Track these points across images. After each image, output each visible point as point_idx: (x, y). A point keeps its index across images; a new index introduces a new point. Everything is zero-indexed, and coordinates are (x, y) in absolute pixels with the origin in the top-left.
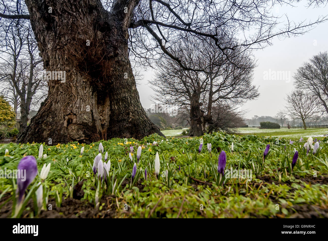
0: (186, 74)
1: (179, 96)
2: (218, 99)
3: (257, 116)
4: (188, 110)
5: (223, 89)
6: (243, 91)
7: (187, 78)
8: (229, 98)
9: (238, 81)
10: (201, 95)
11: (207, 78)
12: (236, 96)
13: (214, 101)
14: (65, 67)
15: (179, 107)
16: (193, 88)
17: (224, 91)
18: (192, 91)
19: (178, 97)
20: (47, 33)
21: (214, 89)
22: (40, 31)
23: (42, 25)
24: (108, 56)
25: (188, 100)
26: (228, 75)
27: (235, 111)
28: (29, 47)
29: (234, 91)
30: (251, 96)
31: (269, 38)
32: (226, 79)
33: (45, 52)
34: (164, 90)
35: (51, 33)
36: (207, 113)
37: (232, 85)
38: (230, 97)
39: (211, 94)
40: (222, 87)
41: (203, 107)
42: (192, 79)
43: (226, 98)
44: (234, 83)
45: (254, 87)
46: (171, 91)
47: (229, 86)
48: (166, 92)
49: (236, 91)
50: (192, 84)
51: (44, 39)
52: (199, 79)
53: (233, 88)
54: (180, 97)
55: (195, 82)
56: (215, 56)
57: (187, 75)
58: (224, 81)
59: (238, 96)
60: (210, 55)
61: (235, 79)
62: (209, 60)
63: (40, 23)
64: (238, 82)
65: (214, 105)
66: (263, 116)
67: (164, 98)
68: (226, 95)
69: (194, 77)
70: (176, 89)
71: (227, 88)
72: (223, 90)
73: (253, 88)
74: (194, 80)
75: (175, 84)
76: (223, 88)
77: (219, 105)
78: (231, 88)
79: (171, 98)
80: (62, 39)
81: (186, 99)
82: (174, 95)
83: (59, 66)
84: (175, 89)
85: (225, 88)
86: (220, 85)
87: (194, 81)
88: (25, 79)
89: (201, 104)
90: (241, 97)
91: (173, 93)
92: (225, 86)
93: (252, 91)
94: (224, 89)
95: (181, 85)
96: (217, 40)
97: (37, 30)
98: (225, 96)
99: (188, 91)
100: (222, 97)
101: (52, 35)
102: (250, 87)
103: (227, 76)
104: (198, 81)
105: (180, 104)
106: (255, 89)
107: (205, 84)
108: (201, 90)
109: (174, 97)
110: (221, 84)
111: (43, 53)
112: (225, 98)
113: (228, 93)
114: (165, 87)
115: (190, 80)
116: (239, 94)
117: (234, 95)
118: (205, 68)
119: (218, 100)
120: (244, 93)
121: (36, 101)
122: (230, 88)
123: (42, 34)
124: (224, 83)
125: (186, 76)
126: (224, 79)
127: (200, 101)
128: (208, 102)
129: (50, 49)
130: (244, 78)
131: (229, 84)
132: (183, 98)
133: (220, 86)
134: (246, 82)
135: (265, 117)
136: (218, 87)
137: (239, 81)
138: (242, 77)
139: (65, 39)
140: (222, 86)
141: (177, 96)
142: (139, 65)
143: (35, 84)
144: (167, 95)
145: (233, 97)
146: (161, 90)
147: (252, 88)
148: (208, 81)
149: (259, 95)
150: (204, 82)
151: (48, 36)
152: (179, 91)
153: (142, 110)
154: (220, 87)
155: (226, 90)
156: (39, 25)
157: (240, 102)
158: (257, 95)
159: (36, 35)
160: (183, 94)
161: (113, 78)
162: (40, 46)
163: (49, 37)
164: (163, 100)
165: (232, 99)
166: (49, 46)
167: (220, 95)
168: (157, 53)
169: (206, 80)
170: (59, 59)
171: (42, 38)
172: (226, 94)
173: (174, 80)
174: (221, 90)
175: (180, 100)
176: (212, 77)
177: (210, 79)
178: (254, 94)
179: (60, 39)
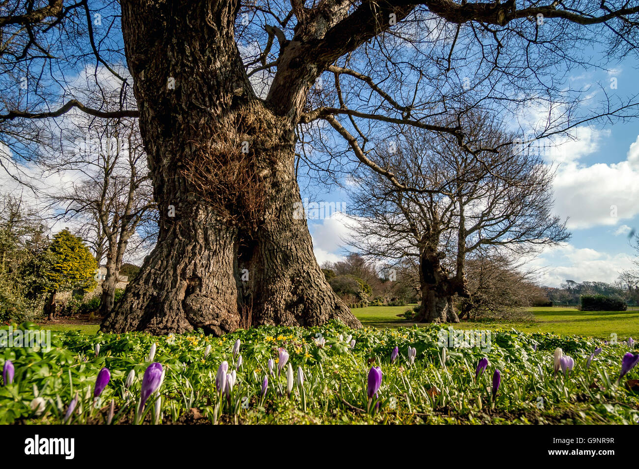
0: (408, 196)
1: (396, 237)
2: (478, 244)
3: (572, 282)
4: (415, 267)
5: (489, 225)
6: (533, 229)
7: (411, 203)
8: (503, 244)
9: (519, 207)
10: (441, 237)
11: (453, 203)
12: (517, 238)
13: (469, 250)
14: (187, 197)
15: (397, 260)
16: (424, 223)
17: (491, 229)
18: (422, 228)
19: (393, 240)
20: (163, 141)
21: (469, 225)
22: (153, 138)
23: (157, 128)
24: (259, 176)
25: (414, 245)
26: (498, 196)
27: (519, 270)
28: (130, 153)
29: (513, 229)
30: (553, 239)
31: (569, 128)
32: (492, 204)
33: (158, 171)
34: (365, 227)
35: (169, 141)
36: (455, 273)
37: (508, 217)
38: (505, 241)
39: (463, 234)
40: (485, 220)
41: (448, 261)
42: (420, 205)
43: (497, 242)
44: (512, 213)
45: (556, 220)
46: (380, 227)
47: (500, 217)
48: (369, 230)
49: (518, 229)
50: (422, 214)
51: (158, 151)
52: (436, 205)
53: (510, 223)
54: (399, 240)
55: (428, 210)
56: (466, 159)
57: (411, 198)
58: (490, 207)
59: (523, 238)
60: (456, 158)
61: (512, 203)
62: (455, 167)
63: (154, 126)
64: (520, 211)
65: (469, 257)
66: (587, 282)
67: (366, 242)
68: (496, 237)
69: (426, 201)
70: (390, 225)
71: (496, 223)
72: (487, 225)
73: (554, 223)
74: (426, 206)
75: (387, 215)
76: (488, 223)
77: (481, 258)
78: (506, 222)
79: (379, 242)
80: (187, 150)
81: (410, 245)
82: (385, 237)
83: (178, 195)
84: (388, 224)
85: (493, 222)
86: (480, 215)
87: (425, 209)
88: (119, 208)
89: (442, 255)
90: (529, 241)
91: (384, 233)
92: (492, 219)
93: (552, 228)
94: (492, 225)
95: (400, 215)
96: (460, 137)
97: (148, 135)
98: (493, 239)
99: (413, 229)
100: (488, 240)
101: (171, 144)
102: (547, 220)
103: (495, 198)
104: (435, 209)
105: (399, 255)
106: (559, 223)
107: (448, 214)
108: (441, 227)
109: (386, 241)
110: (483, 215)
111: (155, 173)
112: (494, 243)
113: (500, 232)
114: (368, 220)
115: (417, 207)
116: (523, 234)
117: (514, 237)
118: (448, 183)
119: (478, 247)
120: (536, 232)
121: (134, 246)
122: (504, 221)
123: (155, 142)
124: (489, 212)
125: (408, 199)
126: (490, 204)
127: (440, 249)
128: (456, 250)
129: (166, 166)
130: (533, 202)
131: (501, 215)
132: (405, 243)
133: (482, 218)
134: (538, 210)
135: (592, 284)
136: (477, 220)
137: (522, 208)
138: (529, 199)
139: (191, 151)
140: (486, 218)
141: (391, 239)
142: (316, 183)
143: (135, 218)
144: (372, 235)
145: (510, 242)
146: (359, 226)
147: (552, 222)
148: (455, 208)
149: (570, 236)
150: (447, 210)
151: (164, 145)
152: (395, 228)
153: (316, 270)
154: (481, 221)
155: (496, 227)
156: (152, 129)
157: (527, 250)
158: (565, 237)
159: (146, 143)
160: (404, 234)
161: (267, 213)
162: (151, 162)
163: (166, 147)
164: (363, 245)
165: (510, 245)
166: (165, 161)
167: (481, 237)
168: (349, 161)
169: (450, 206)
170: (179, 183)
171: (155, 149)
172: (495, 234)
173: (385, 207)
174: (483, 227)
175: (398, 245)
176: (463, 201)
177: (458, 205)
178: (559, 235)
179: (183, 150)
